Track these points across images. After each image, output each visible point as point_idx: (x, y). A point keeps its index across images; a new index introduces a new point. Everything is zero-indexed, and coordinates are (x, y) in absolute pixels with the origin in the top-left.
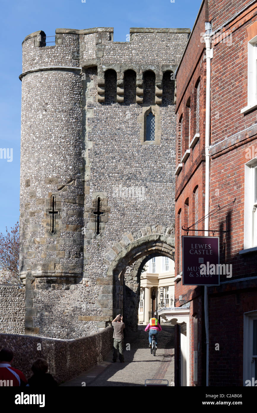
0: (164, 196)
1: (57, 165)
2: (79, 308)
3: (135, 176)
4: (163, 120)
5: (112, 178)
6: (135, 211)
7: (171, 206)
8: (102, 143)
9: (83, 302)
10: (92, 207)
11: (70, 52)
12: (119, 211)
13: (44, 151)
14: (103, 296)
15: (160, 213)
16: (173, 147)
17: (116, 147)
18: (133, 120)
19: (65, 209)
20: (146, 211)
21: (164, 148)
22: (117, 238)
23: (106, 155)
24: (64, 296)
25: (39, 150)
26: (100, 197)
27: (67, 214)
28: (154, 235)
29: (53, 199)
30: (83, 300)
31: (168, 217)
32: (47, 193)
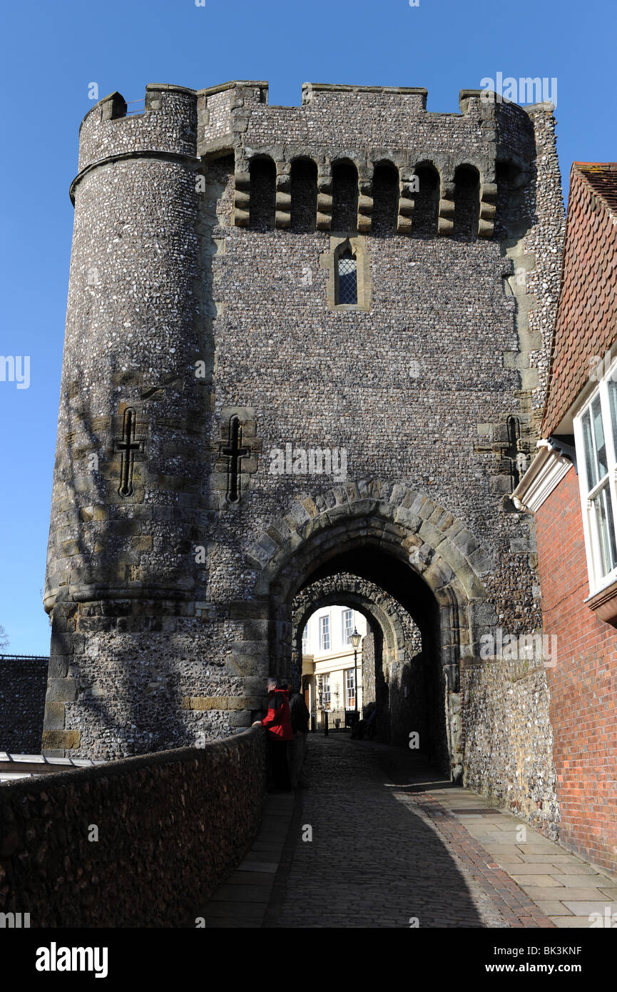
0: (382, 415)
1: (141, 344)
2: (185, 677)
3: (318, 373)
4: (376, 263)
5: (266, 377)
6: (320, 447)
7: (400, 439)
8: (244, 305)
9: (196, 662)
10: (220, 439)
11: (176, 125)
12: (283, 447)
13: (112, 316)
14: (245, 646)
15: (376, 453)
16: (398, 315)
17: (273, 314)
18: (312, 262)
19: (155, 438)
21: (378, 318)
22: (278, 508)
23: (251, 330)
24: (148, 648)
25: (100, 316)
26: (239, 417)
27: (161, 450)
28: (364, 502)
29: (130, 418)
30: (194, 658)
31: (394, 460)
32: (115, 405)
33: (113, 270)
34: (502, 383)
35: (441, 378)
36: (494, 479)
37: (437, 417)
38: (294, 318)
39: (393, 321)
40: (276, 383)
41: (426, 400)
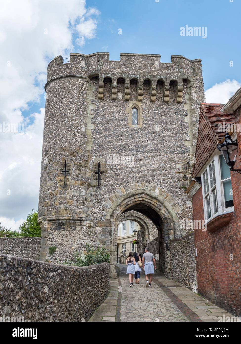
0: (146, 161)
1: (69, 138)
2: (83, 245)
3: (125, 148)
4: (144, 111)
5: (109, 149)
6: (126, 172)
7: (151, 169)
8: (101, 125)
9: (87, 240)
10: (94, 169)
11: (79, 66)
12: (114, 171)
13: (59, 129)
14: (102, 235)
15: (144, 173)
16: (151, 129)
18: (123, 111)
19: (74, 169)
20: (134, 172)
21: (145, 130)
22: (113, 191)
23: (104, 133)
24: (72, 235)
25: (56, 129)
26: (100, 162)
27: (75, 172)
28: (140, 189)
29: (66, 162)
30: (86, 239)
31: (150, 176)
32: (61, 158)
33: (60, 114)
34: (184, 151)
35: (165, 149)
36: (181, 182)
37: (164, 162)
38: (118, 129)
39: (149, 131)
40: (112, 151)
41: (160, 156)
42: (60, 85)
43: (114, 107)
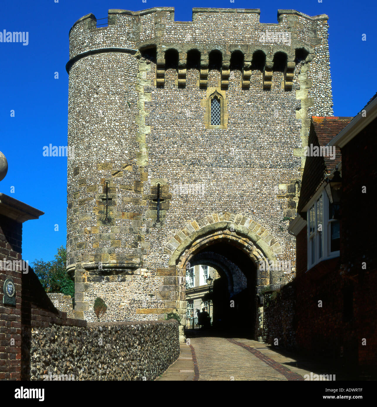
0: (232, 181)
1: (111, 149)
2: (137, 300)
3: (199, 161)
4: (230, 104)
5: (173, 164)
6: (200, 197)
7: (240, 192)
8: (162, 127)
9: (142, 294)
10: (150, 194)
11: (125, 32)
12: (182, 197)
13: (95, 135)
14: (164, 287)
15: (228, 199)
16: (241, 131)
18: (197, 104)
19: (120, 195)
20: (212, 198)
21: (231, 133)
22: (180, 226)
23: (166, 140)
24: (120, 288)
25: (89, 135)
26: (160, 183)
27: (122, 200)
28: (221, 223)
29: (107, 185)
30: (141, 292)
31: (237, 203)
32: (99, 179)
33: (94, 111)
34: (292, 164)
35: (262, 162)
36: (285, 210)
37: (259, 181)
38: (188, 133)
39: (239, 134)
40: (178, 166)
41: (254, 173)
42: (94, 64)
43: (183, 98)
